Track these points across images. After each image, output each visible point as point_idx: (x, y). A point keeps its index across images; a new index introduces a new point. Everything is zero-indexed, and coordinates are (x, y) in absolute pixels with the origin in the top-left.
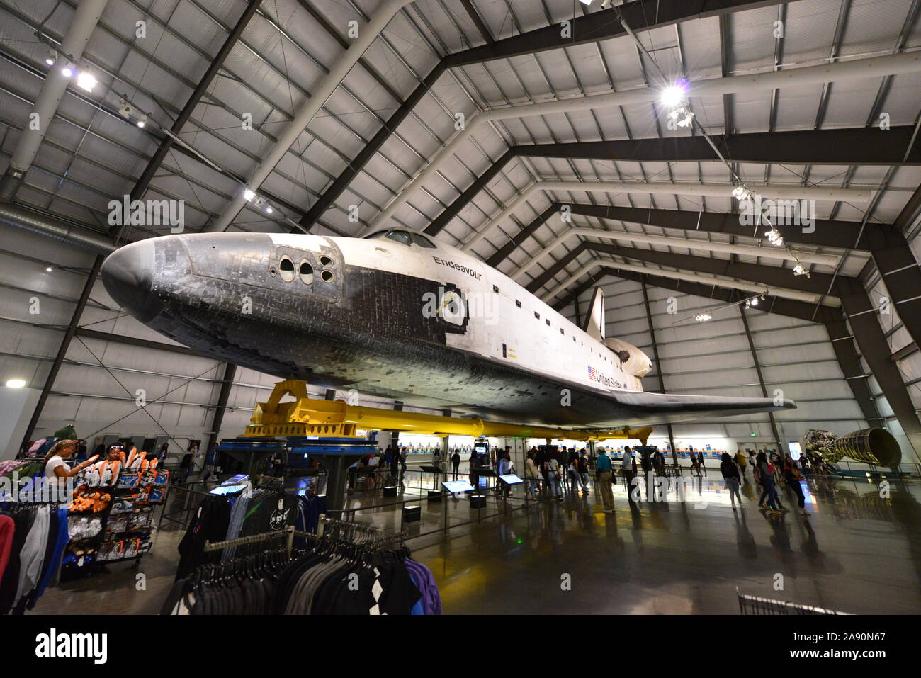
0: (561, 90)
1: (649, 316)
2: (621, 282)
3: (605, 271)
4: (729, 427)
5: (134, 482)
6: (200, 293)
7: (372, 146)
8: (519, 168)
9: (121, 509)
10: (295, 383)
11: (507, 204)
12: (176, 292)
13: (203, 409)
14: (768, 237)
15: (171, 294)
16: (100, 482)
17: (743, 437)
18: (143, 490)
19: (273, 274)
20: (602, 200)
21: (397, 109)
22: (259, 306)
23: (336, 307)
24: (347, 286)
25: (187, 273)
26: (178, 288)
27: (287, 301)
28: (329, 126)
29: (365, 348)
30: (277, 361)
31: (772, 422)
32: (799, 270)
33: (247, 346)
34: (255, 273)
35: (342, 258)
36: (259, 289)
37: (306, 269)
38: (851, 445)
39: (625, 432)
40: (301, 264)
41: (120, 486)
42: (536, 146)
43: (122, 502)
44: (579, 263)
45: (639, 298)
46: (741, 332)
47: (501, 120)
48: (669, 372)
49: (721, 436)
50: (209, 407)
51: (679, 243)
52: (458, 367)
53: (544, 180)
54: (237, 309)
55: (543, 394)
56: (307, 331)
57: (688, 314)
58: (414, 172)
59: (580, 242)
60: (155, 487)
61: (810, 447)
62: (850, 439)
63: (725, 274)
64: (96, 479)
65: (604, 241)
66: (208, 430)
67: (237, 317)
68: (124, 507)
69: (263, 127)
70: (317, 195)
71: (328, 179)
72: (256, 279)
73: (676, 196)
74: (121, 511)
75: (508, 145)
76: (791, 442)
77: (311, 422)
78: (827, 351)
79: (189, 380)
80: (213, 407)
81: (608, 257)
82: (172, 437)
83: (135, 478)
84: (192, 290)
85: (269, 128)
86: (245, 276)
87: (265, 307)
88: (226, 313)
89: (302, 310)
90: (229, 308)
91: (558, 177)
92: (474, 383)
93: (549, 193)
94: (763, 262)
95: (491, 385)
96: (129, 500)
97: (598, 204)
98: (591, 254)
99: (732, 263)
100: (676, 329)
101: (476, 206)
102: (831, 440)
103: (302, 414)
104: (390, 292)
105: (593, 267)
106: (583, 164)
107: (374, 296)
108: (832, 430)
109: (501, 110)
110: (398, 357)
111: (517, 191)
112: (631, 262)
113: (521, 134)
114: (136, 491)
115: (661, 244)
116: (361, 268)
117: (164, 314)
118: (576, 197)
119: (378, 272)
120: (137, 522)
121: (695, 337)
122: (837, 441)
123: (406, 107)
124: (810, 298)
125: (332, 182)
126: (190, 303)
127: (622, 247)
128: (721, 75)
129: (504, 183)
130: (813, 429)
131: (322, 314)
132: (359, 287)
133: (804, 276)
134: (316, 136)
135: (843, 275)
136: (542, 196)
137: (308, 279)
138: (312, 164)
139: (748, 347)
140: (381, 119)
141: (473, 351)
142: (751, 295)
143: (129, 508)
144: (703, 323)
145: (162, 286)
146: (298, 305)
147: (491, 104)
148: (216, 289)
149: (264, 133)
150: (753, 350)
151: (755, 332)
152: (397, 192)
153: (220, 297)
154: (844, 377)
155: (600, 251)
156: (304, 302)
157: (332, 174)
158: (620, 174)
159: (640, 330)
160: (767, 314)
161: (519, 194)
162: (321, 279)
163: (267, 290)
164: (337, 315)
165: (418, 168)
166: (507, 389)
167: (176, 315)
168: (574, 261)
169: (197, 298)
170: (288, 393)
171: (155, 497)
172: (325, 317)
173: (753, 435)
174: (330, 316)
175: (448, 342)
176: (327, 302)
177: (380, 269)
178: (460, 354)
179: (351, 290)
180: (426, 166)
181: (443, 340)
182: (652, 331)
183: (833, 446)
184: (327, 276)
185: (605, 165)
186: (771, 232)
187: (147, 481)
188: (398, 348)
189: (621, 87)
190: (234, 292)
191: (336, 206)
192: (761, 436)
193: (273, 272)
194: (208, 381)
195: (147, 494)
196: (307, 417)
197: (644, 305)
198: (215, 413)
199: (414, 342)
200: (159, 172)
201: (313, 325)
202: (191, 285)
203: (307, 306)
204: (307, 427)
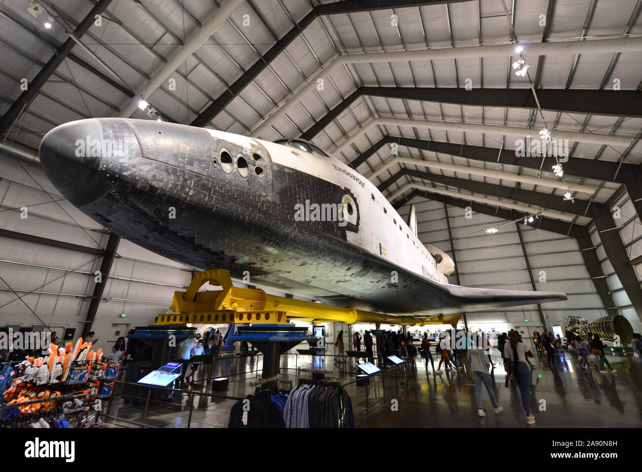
0: (410, 43)
1: (449, 229)
2: (427, 201)
3: (416, 193)
4: (509, 314)
5: (83, 376)
6: (149, 176)
7: (248, 76)
8: (363, 105)
9: (70, 408)
10: (219, 272)
11: (350, 134)
12: (125, 173)
13: (78, 300)
14: (554, 169)
15: (120, 175)
16: (50, 378)
17: (519, 322)
18: (93, 384)
19: (215, 164)
20: (424, 136)
21: (273, 46)
22: (204, 194)
23: (268, 201)
24: (275, 182)
25: (136, 155)
26: (127, 170)
27: (228, 191)
28: (214, 54)
29: (289, 240)
30: (208, 250)
31: (540, 310)
32: (568, 196)
33: (186, 233)
34: (200, 161)
35: (269, 156)
36: (203, 177)
37: (242, 163)
38: (600, 327)
39: (440, 319)
40: (238, 157)
41: (71, 382)
42: (380, 88)
43: (72, 400)
44: (397, 185)
45: (441, 214)
46: (516, 242)
47: (353, 64)
48: (464, 272)
49: (503, 322)
50: (84, 298)
51: (478, 172)
52: (355, 261)
53: (380, 117)
54: (184, 195)
55: (405, 286)
56: (244, 221)
57: (480, 227)
58: (281, 101)
59: (400, 168)
60: (105, 380)
61: (569, 329)
62: (599, 323)
63: (510, 198)
64: (46, 375)
65: (419, 168)
66: (83, 319)
67: (183, 203)
68: (74, 405)
69: (155, 48)
70: (197, 113)
71: (208, 99)
72: (200, 167)
73: (484, 134)
74: (72, 411)
75: (356, 85)
76: (554, 326)
77: (240, 310)
78: (578, 258)
79: (67, 273)
80: (89, 297)
81: (420, 182)
82: (47, 325)
83: (85, 371)
84: (142, 173)
85: (161, 49)
86: (191, 164)
87: (210, 196)
88: (173, 198)
89: (240, 201)
90: (176, 193)
91: (392, 114)
92: (362, 276)
93: (382, 128)
94: (538, 189)
95: (373, 278)
96: (80, 398)
97: (420, 139)
98: (407, 179)
99: (516, 190)
100: (469, 239)
101: (326, 133)
102: (584, 324)
103: (232, 302)
104: (307, 191)
105: (407, 189)
106: (415, 105)
107: (296, 194)
108: (584, 316)
109: (355, 56)
110: (314, 249)
111: (359, 124)
112: (437, 186)
113: (369, 78)
114: (85, 386)
115: (463, 173)
116: (284, 167)
117: (110, 197)
118: (403, 132)
119: (298, 172)
120: (86, 422)
121: (483, 246)
122: (589, 325)
123: (281, 44)
124: (567, 218)
125: (211, 102)
126: (139, 186)
127: (433, 174)
128: (541, 41)
129: (349, 116)
130: (571, 315)
131: (257, 206)
132: (284, 184)
133: (570, 201)
134: (201, 61)
135: (595, 201)
136: (376, 130)
137: (244, 172)
138: (195, 85)
139: (522, 254)
140: (259, 53)
141: (363, 248)
142: (528, 215)
143: (79, 407)
144: (492, 234)
145: (111, 165)
146: (237, 195)
147: (348, 50)
148: (165, 174)
149: (155, 53)
150: (526, 256)
151: (527, 243)
152: (265, 117)
153: (168, 182)
154: (590, 277)
155: (413, 176)
156: (242, 193)
157: (211, 95)
158: (443, 115)
159: (442, 239)
160: (535, 230)
161: (360, 126)
162: (254, 173)
163: (210, 179)
164: (268, 208)
165: (284, 97)
166: (382, 282)
167: (122, 198)
168: (394, 184)
169: (147, 181)
170: (208, 282)
171: (105, 392)
172: (259, 209)
173: (526, 320)
174: (263, 207)
175: (348, 239)
176: (260, 196)
177: (299, 169)
178: (357, 250)
179: (278, 186)
180: (290, 96)
181: (344, 237)
182: (451, 239)
183: (586, 328)
184: (259, 171)
185: (432, 107)
186: (557, 166)
187: (97, 375)
188: (314, 242)
189: (459, 45)
190: (181, 179)
191: (211, 124)
192: (532, 322)
193: (215, 162)
194: (84, 274)
195: (97, 389)
196: (235, 305)
197: (446, 220)
198: (90, 303)
199: (326, 238)
200: (53, 77)
201: (249, 216)
202: (141, 167)
203: (246, 198)
204: (235, 314)
